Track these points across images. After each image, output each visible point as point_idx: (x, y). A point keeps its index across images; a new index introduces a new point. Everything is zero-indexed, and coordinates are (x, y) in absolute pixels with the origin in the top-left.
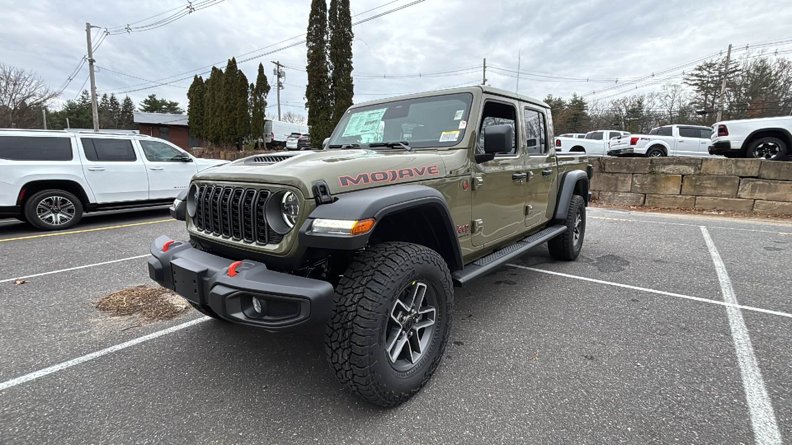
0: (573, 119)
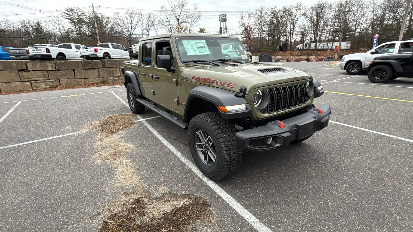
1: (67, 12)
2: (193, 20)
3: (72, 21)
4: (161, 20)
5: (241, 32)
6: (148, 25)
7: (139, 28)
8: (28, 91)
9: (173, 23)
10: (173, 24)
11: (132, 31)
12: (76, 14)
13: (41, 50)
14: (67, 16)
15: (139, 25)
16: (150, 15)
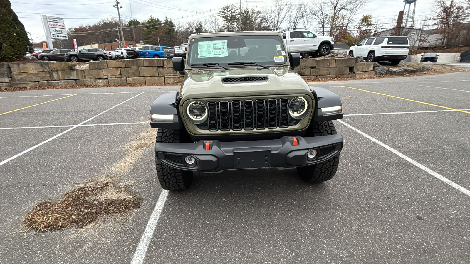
0: (168, 32)
1: (223, 10)
2: (356, 6)
3: (226, 19)
4: (313, 9)
5: (436, 15)
6: (297, 17)
7: (286, 21)
8: (161, 84)
9: (328, 11)
10: (327, 14)
11: (278, 25)
12: (230, 12)
13: (182, 49)
14: (222, 15)
15: (287, 18)
16: (300, 5)
